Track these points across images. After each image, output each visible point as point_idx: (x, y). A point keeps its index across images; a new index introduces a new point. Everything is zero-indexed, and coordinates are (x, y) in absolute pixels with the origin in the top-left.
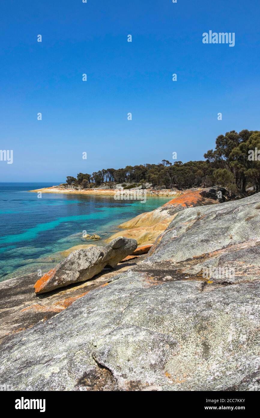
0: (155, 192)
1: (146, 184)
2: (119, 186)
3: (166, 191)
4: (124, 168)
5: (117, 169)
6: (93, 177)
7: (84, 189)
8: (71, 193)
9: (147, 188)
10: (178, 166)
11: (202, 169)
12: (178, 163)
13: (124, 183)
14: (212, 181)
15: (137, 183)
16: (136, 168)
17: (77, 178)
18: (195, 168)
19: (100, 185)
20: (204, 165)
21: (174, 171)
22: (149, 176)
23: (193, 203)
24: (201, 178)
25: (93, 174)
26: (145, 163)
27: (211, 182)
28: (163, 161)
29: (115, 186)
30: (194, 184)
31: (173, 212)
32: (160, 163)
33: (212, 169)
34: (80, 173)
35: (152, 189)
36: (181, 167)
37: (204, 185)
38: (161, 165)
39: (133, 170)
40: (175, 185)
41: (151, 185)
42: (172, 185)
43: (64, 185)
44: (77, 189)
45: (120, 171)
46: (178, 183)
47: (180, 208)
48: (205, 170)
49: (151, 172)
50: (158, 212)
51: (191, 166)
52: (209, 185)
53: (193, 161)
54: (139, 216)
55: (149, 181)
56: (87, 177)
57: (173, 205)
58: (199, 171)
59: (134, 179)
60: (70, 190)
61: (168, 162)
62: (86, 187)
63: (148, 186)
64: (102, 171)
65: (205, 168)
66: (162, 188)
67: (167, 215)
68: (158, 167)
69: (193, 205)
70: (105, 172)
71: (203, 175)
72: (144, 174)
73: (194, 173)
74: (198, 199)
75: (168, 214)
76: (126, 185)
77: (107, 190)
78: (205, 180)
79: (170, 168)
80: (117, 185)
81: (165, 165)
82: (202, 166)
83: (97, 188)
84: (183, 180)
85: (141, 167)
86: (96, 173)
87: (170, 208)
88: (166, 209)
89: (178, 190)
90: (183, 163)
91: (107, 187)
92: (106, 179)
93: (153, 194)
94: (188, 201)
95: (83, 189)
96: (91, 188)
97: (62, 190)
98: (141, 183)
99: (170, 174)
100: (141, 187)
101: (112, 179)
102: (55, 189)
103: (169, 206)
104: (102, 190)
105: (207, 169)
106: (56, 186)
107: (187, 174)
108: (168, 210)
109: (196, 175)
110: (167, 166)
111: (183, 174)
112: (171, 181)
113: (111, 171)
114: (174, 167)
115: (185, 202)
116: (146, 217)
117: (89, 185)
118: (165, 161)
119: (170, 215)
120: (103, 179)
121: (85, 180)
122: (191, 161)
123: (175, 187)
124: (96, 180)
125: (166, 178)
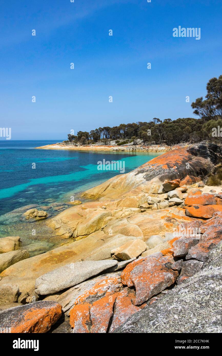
0: (145, 148)
1: (137, 140)
2: (113, 143)
3: (155, 147)
4: (118, 126)
5: (111, 127)
6: (91, 135)
7: (83, 145)
8: (71, 149)
9: (138, 144)
10: (167, 123)
11: (189, 126)
12: (168, 121)
13: (118, 140)
14: (200, 137)
15: (130, 140)
16: (128, 126)
17: (77, 136)
18: (183, 125)
19: (97, 142)
20: (192, 121)
21: (164, 127)
22: (141, 133)
23: (178, 163)
24: (189, 134)
25: (91, 132)
26: (138, 121)
27: (198, 137)
28: (154, 119)
29: (110, 143)
30: (182, 139)
31: (151, 176)
32: (151, 121)
33: (199, 125)
34: (80, 131)
35: (143, 144)
36: (170, 124)
37: (192, 140)
38: (152, 122)
39: (126, 127)
40: (165, 141)
41: (142, 141)
42: (161, 141)
43: (65, 142)
44: (77, 146)
45: (114, 129)
46: (167, 139)
47: (160, 171)
48: (192, 126)
49: (142, 129)
50: (133, 176)
51: (180, 123)
52: (197, 140)
53: (182, 118)
54: (111, 180)
55: (141, 138)
56: (86, 134)
57: (151, 166)
58: (188, 127)
59: (127, 136)
60: (70, 147)
61: (158, 120)
62: (85, 144)
63: (139, 142)
64: (99, 129)
65: (192, 125)
66: (152, 144)
67: (142, 181)
68: (149, 125)
69: (177, 166)
70: (101, 130)
71: (191, 131)
72: (136, 131)
73: (182, 129)
74: (183, 158)
75: (144, 178)
76: (119, 142)
77: (102, 146)
78: (193, 136)
79: (160, 125)
80: (112, 141)
81: (156, 122)
82: (190, 122)
83: (93, 145)
84: (171, 136)
85: (133, 125)
86: (93, 131)
87: (147, 171)
88: (142, 172)
89: (167, 146)
90: (172, 121)
91: (103, 143)
92: (102, 136)
93: (143, 150)
94: (170, 162)
95: (81, 145)
96: (89, 144)
97: (63, 147)
98: (132, 139)
99: (160, 130)
100: (132, 143)
101: (108, 136)
102: (57, 145)
103: (146, 168)
104: (98, 146)
105: (195, 125)
106: (58, 143)
107: (175, 130)
108: (144, 174)
109: (185, 131)
110: (158, 124)
111: (171, 130)
112: (160, 137)
113: (107, 129)
114: (163, 124)
115: (167, 162)
116: (119, 181)
117: (87, 142)
118: (156, 119)
119: (147, 180)
120: (100, 136)
121: (84, 137)
122: (180, 118)
123: (165, 143)
124: (93, 137)
125: (155, 135)
